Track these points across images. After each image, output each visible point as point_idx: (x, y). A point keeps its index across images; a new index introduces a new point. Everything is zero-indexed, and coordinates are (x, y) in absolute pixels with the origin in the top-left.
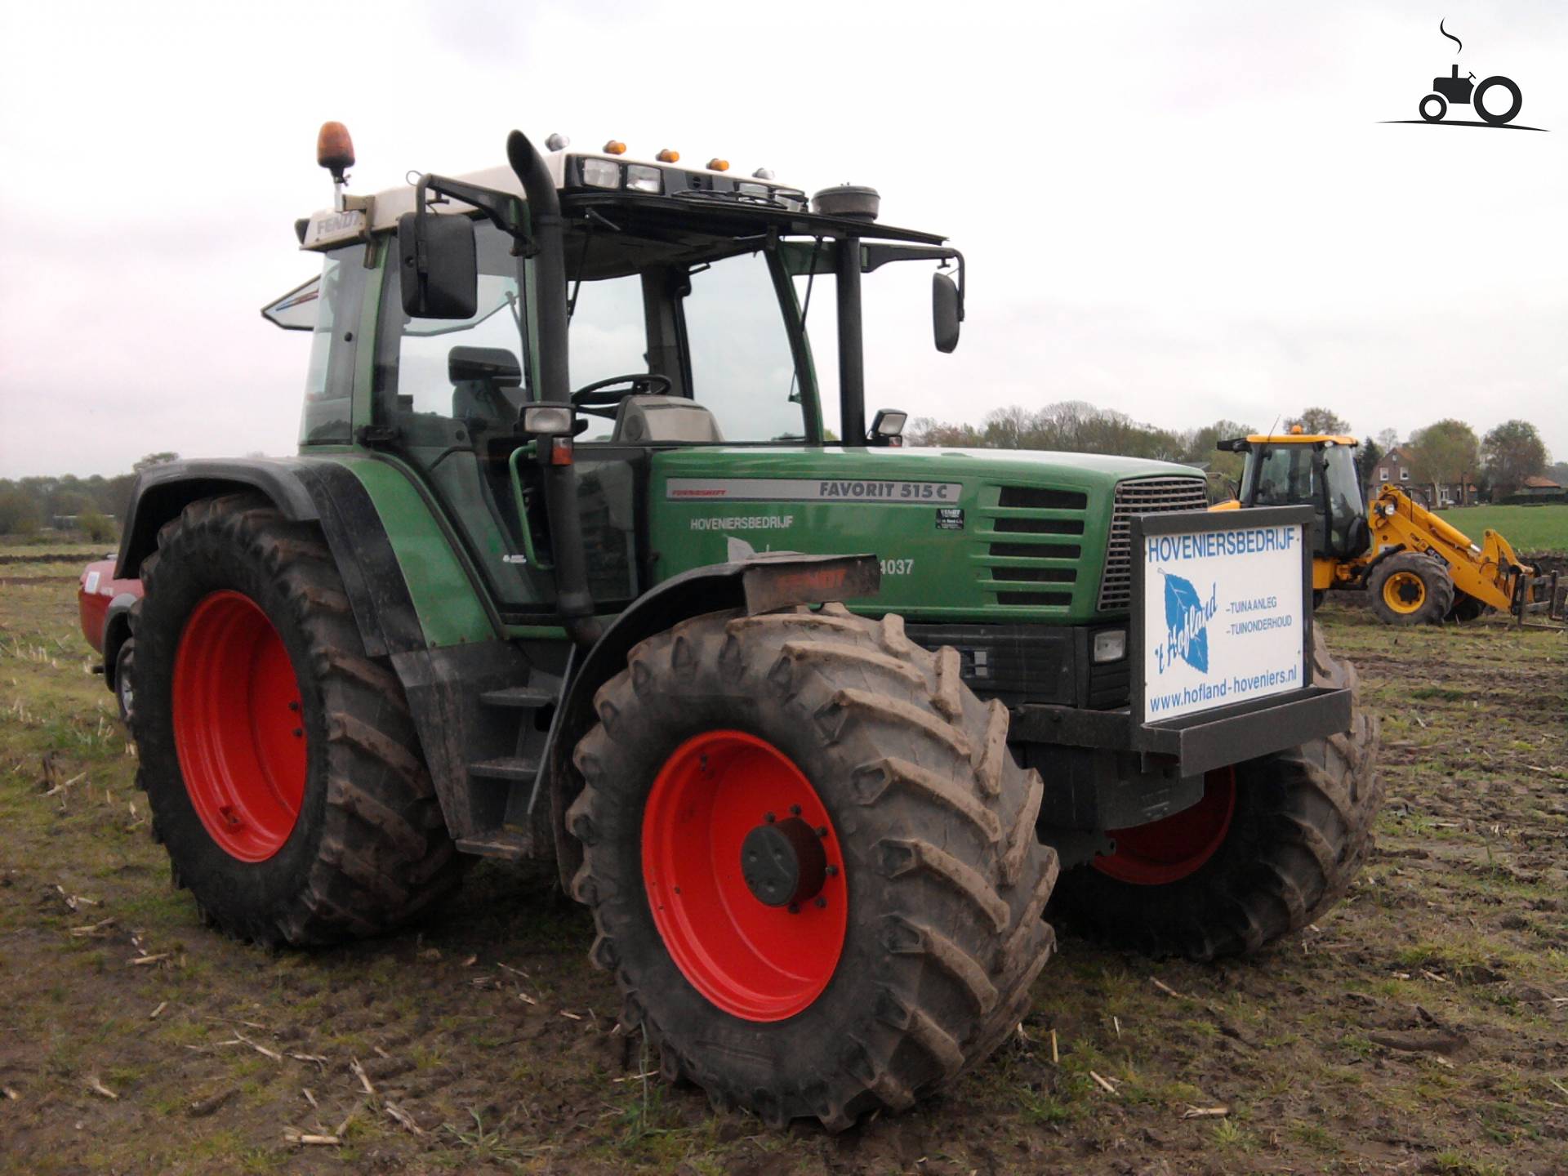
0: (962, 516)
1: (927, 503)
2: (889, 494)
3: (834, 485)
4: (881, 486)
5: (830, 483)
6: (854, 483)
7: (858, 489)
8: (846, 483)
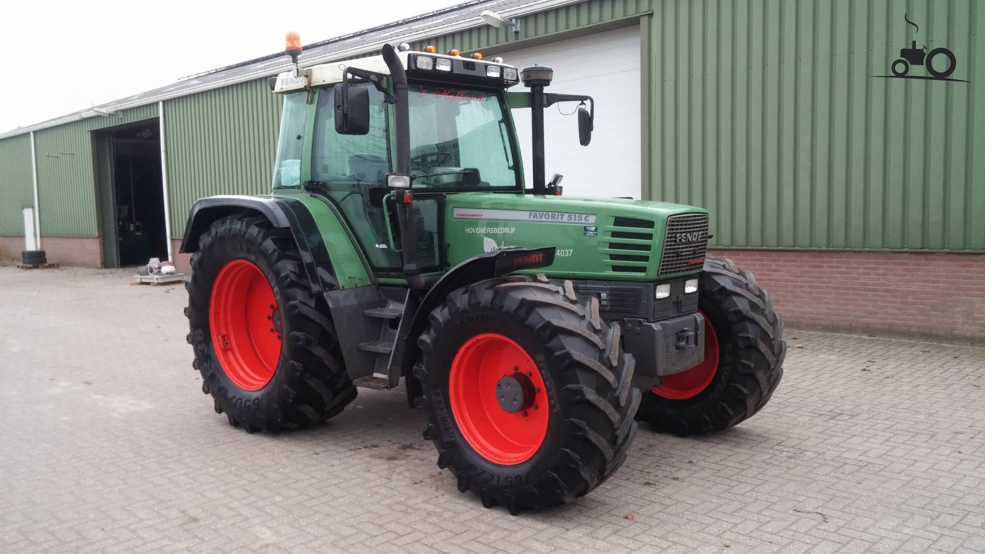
0: (596, 230)
1: (578, 223)
2: (562, 219)
3: (536, 214)
4: (558, 215)
5: (534, 213)
6: (545, 213)
7: (547, 216)
8: (541, 213)
